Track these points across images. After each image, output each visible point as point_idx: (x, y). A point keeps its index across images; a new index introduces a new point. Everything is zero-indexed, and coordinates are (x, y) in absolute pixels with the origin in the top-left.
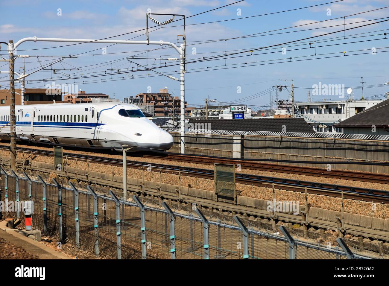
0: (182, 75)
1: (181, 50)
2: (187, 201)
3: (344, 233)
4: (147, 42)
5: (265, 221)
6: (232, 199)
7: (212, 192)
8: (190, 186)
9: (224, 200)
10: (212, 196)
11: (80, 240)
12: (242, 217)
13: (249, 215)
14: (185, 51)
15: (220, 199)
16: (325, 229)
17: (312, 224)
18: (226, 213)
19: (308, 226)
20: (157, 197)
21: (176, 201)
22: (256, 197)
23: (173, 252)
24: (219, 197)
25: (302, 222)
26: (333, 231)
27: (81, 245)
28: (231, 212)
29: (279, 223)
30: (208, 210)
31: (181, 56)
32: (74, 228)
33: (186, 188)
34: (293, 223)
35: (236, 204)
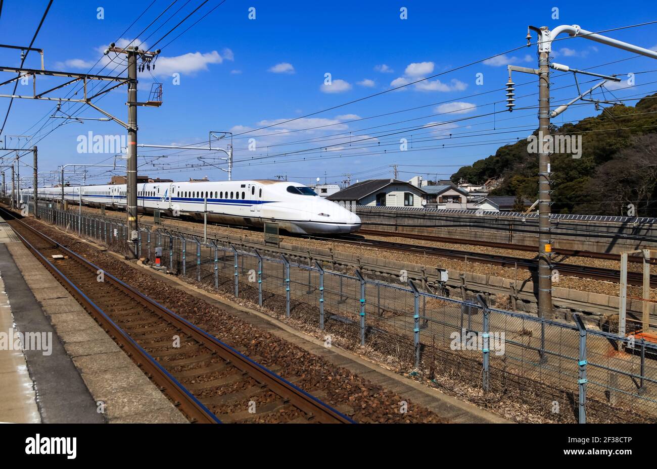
0: (230, 168)
1: (229, 153)
2: (247, 245)
3: (361, 268)
4: (209, 149)
5: (302, 259)
6: (277, 244)
7: (262, 240)
8: (246, 236)
9: (270, 244)
10: (262, 242)
11: (186, 271)
12: (287, 256)
13: (291, 255)
14: (232, 155)
15: (267, 244)
16: (347, 265)
17: (337, 262)
18: (274, 254)
19: (335, 263)
20: (226, 242)
21: (239, 245)
22: (292, 243)
23: (260, 283)
24: (267, 242)
25: (330, 260)
26: (353, 267)
27: (186, 274)
28: (278, 253)
29: (313, 261)
30: (262, 251)
31: (230, 157)
32: (170, 259)
33: (244, 237)
34: (323, 261)
35: (279, 248)
